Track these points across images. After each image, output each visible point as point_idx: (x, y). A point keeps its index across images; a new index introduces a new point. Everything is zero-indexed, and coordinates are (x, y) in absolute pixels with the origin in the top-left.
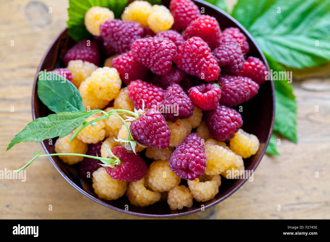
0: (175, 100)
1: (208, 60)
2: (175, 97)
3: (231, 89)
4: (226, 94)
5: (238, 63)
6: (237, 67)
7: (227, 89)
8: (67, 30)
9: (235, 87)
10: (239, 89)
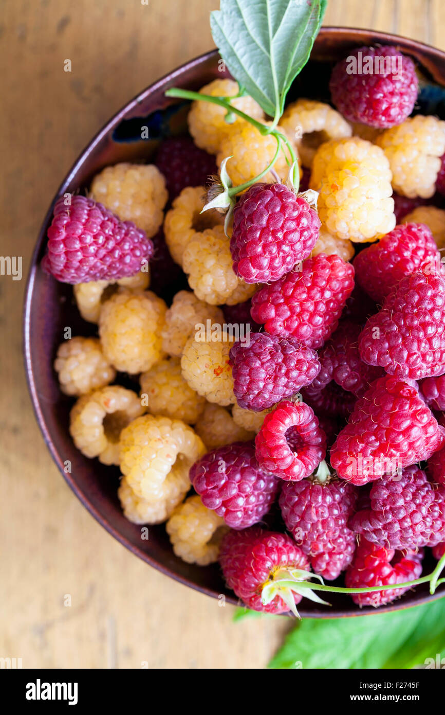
0: (268, 364)
2: (276, 364)
7: (309, 498)
10: (309, 526)
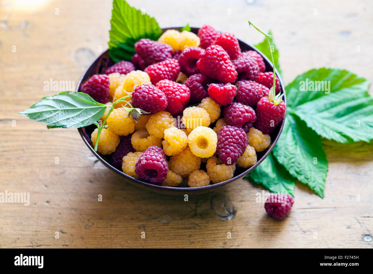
1: (227, 63)
3: (246, 89)
4: (242, 93)
5: (253, 69)
6: (253, 73)
7: (243, 88)
8: (108, 51)
9: (250, 88)
10: (253, 90)
